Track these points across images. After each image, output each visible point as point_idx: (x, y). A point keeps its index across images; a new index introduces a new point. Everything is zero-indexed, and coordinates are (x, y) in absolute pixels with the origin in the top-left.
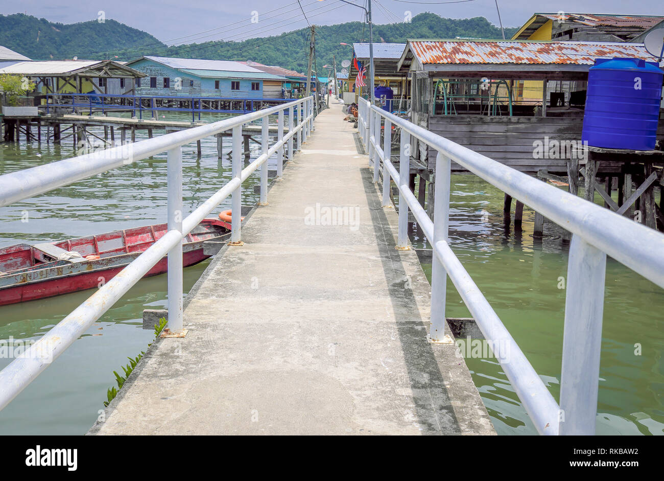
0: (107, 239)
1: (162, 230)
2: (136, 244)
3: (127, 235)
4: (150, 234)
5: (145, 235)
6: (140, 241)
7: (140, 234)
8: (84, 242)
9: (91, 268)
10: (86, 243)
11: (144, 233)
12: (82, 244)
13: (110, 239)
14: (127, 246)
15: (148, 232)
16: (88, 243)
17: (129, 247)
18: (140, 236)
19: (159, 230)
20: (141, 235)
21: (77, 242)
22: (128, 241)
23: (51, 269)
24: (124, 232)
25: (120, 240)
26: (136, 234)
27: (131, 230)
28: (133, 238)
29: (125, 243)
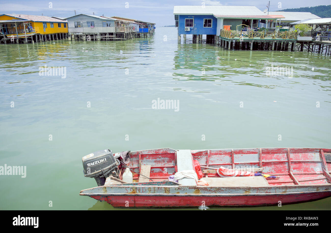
0: (245, 153)
1: (299, 153)
2: (271, 161)
3: (263, 153)
4: (286, 154)
5: (281, 155)
6: (275, 158)
7: (276, 153)
8: (222, 153)
9: (198, 193)
10: (224, 154)
11: (280, 153)
12: (221, 154)
13: (247, 154)
14: (261, 162)
15: (283, 153)
16: (227, 154)
17: (263, 162)
18: (275, 155)
19: (296, 153)
20: (277, 155)
21: (216, 152)
22: (264, 157)
23: (158, 188)
24: (261, 150)
25: (256, 156)
26: (272, 153)
27: (268, 149)
28: (269, 156)
29: (260, 158)
